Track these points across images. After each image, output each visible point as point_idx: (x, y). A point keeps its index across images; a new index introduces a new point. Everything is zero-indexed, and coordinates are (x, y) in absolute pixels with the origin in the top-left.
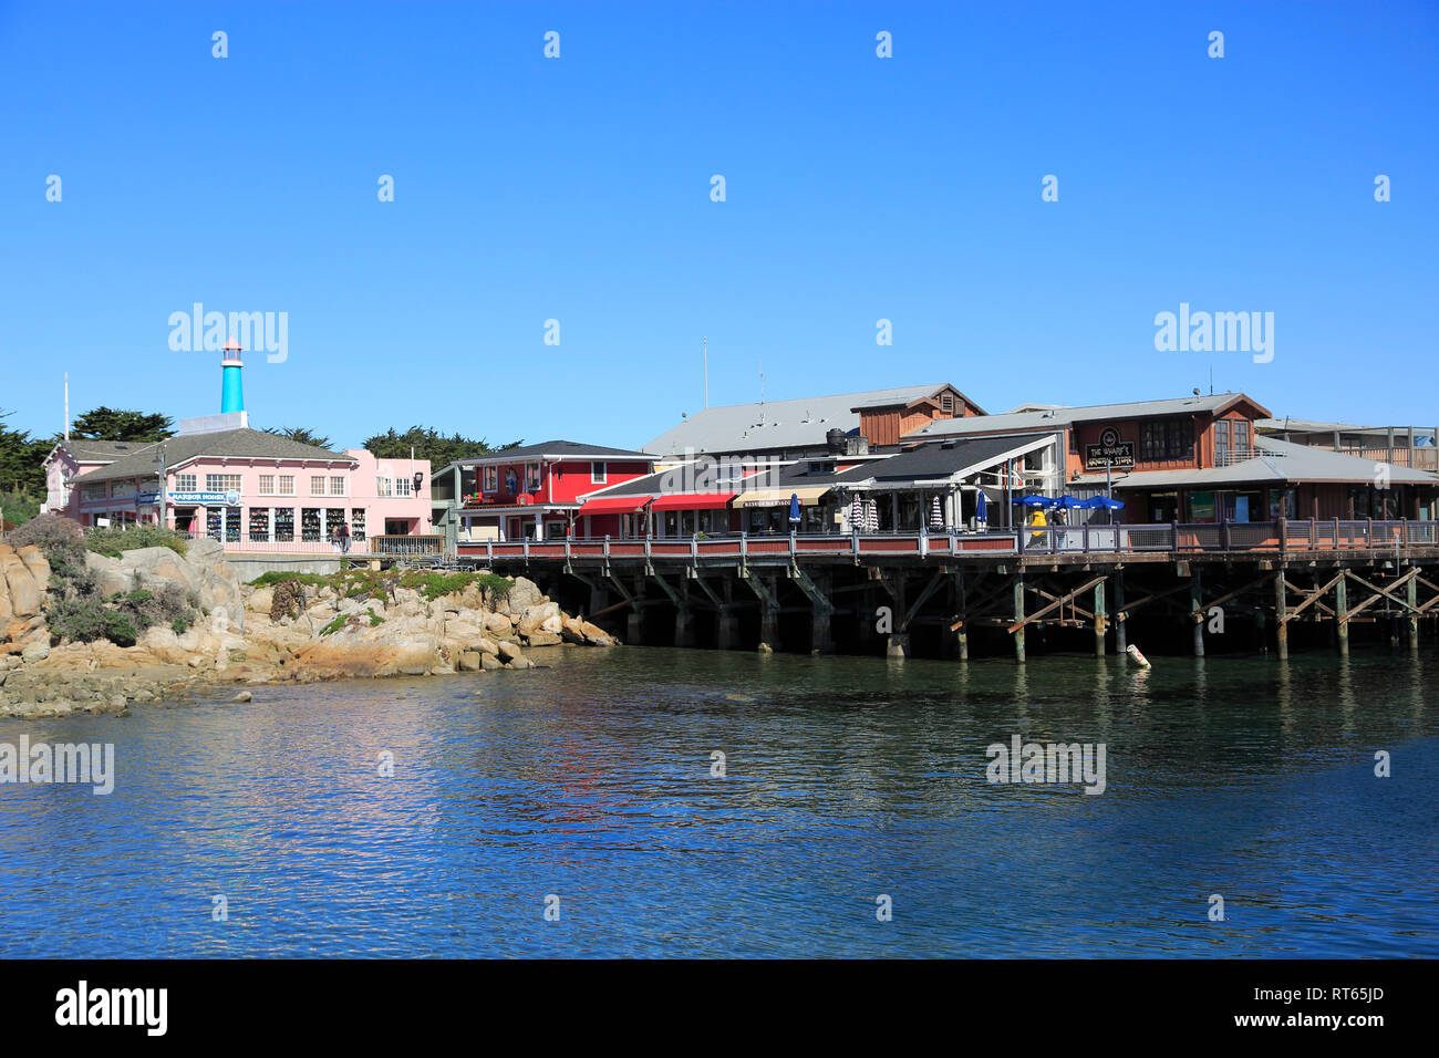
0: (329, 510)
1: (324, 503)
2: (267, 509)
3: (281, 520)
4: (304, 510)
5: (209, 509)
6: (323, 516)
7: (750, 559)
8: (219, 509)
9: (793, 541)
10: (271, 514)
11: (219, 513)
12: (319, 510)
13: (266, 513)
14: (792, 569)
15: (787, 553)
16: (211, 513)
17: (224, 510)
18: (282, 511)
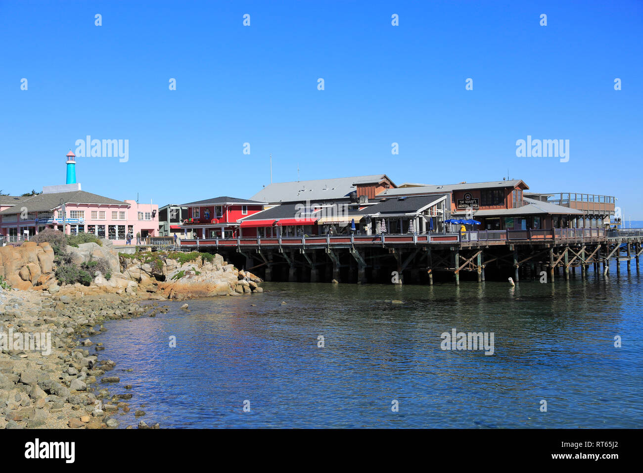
0: (119, 226)
1: (117, 223)
2: (94, 226)
3: (100, 230)
4: (109, 226)
5: (72, 226)
6: (116, 229)
7: (331, 245)
8: (75, 226)
9: (353, 238)
10: (96, 228)
11: (76, 228)
12: (115, 226)
13: (94, 227)
14: (352, 249)
15: (350, 243)
16: (72, 227)
17: (77, 226)
18: (100, 227)
